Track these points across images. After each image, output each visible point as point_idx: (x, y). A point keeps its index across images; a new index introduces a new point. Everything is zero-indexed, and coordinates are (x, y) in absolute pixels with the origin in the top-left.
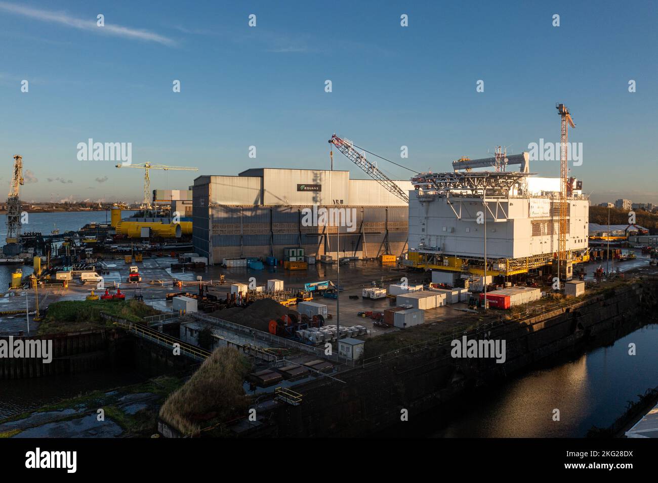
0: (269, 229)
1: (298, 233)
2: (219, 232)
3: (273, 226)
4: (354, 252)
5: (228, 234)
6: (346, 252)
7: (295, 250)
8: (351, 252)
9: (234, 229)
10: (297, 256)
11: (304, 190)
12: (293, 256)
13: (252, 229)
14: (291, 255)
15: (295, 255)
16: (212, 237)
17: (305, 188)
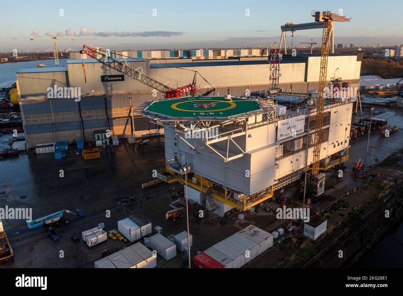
0: (79, 116)
1: (106, 117)
2: (32, 122)
3: (82, 113)
4: (157, 130)
5: (41, 123)
6: (151, 130)
7: (100, 135)
8: (155, 130)
9: (46, 118)
10: (102, 140)
11: (108, 81)
12: (99, 139)
13: (63, 117)
14: (96, 138)
15: (101, 138)
16: (26, 127)
17: (109, 79)
